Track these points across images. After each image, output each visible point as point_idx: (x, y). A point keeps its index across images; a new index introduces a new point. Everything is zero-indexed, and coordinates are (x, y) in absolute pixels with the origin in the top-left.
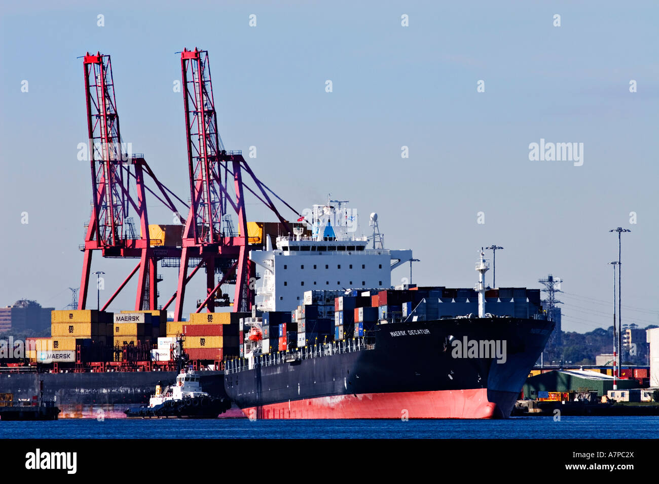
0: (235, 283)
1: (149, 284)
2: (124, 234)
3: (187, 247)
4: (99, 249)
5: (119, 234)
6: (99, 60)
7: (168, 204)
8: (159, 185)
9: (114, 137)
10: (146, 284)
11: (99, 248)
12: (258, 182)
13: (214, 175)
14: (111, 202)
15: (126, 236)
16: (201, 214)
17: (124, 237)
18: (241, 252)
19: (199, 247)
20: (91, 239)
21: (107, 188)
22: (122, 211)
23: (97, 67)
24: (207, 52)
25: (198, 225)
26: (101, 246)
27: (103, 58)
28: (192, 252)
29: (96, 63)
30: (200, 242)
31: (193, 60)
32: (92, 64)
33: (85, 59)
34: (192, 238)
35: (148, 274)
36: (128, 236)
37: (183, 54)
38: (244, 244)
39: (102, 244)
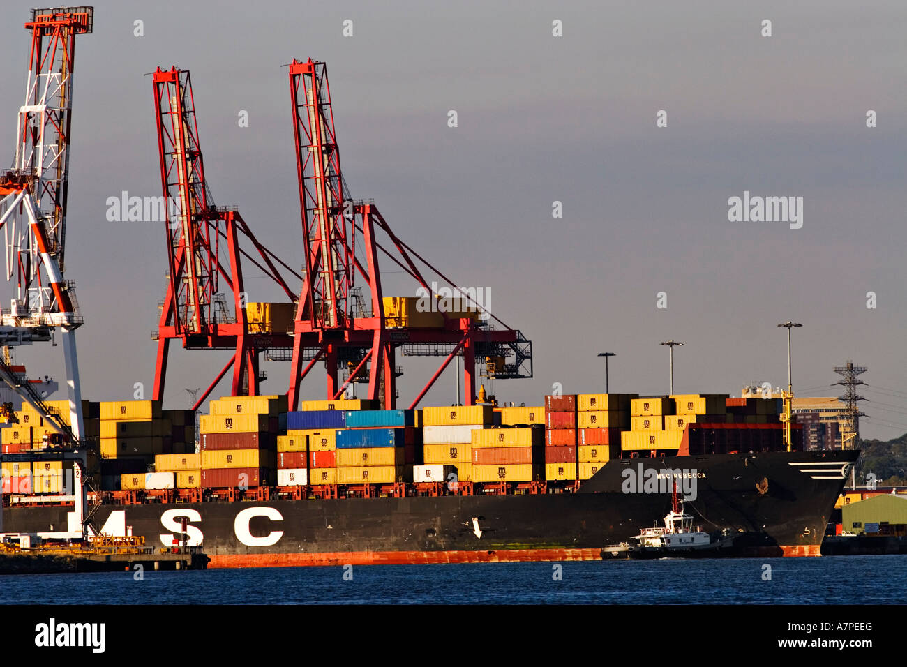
0: (367, 381)
1: (247, 385)
2: (212, 316)
3: (302, 333)
4: (178, 338)
5: (206, 316)
6: (174, 77)
7: (273, 275)
8: (260, 248)
9: (196, 183)
10: (244, 385)
11: (178, 336)
12: (397, 242)
13: (337, 233)
14: (194, 273)
15: (215, 318)
16: (320, 288)
17: (212, 320)
18: (375, 338)
19: (318, 333)
20: (167, 323)
21: (188, 253)
22: (209, 284)
23: (173, 87)
24: (324, 64)
25: (316, 302)
26: (180, 333)
27: (180, 74)
28: (308, 340)
29: (170, 82)
30: (319, 325)
31: (306, 76)
32: (166, 82)
33: (156, 76)
34: (308, 320)
35: (245, 371)
36: (218, 319)
37: (292, 68)
38: (379, 327)
39: (182, 331)
